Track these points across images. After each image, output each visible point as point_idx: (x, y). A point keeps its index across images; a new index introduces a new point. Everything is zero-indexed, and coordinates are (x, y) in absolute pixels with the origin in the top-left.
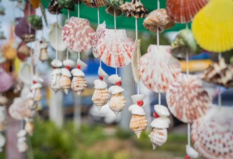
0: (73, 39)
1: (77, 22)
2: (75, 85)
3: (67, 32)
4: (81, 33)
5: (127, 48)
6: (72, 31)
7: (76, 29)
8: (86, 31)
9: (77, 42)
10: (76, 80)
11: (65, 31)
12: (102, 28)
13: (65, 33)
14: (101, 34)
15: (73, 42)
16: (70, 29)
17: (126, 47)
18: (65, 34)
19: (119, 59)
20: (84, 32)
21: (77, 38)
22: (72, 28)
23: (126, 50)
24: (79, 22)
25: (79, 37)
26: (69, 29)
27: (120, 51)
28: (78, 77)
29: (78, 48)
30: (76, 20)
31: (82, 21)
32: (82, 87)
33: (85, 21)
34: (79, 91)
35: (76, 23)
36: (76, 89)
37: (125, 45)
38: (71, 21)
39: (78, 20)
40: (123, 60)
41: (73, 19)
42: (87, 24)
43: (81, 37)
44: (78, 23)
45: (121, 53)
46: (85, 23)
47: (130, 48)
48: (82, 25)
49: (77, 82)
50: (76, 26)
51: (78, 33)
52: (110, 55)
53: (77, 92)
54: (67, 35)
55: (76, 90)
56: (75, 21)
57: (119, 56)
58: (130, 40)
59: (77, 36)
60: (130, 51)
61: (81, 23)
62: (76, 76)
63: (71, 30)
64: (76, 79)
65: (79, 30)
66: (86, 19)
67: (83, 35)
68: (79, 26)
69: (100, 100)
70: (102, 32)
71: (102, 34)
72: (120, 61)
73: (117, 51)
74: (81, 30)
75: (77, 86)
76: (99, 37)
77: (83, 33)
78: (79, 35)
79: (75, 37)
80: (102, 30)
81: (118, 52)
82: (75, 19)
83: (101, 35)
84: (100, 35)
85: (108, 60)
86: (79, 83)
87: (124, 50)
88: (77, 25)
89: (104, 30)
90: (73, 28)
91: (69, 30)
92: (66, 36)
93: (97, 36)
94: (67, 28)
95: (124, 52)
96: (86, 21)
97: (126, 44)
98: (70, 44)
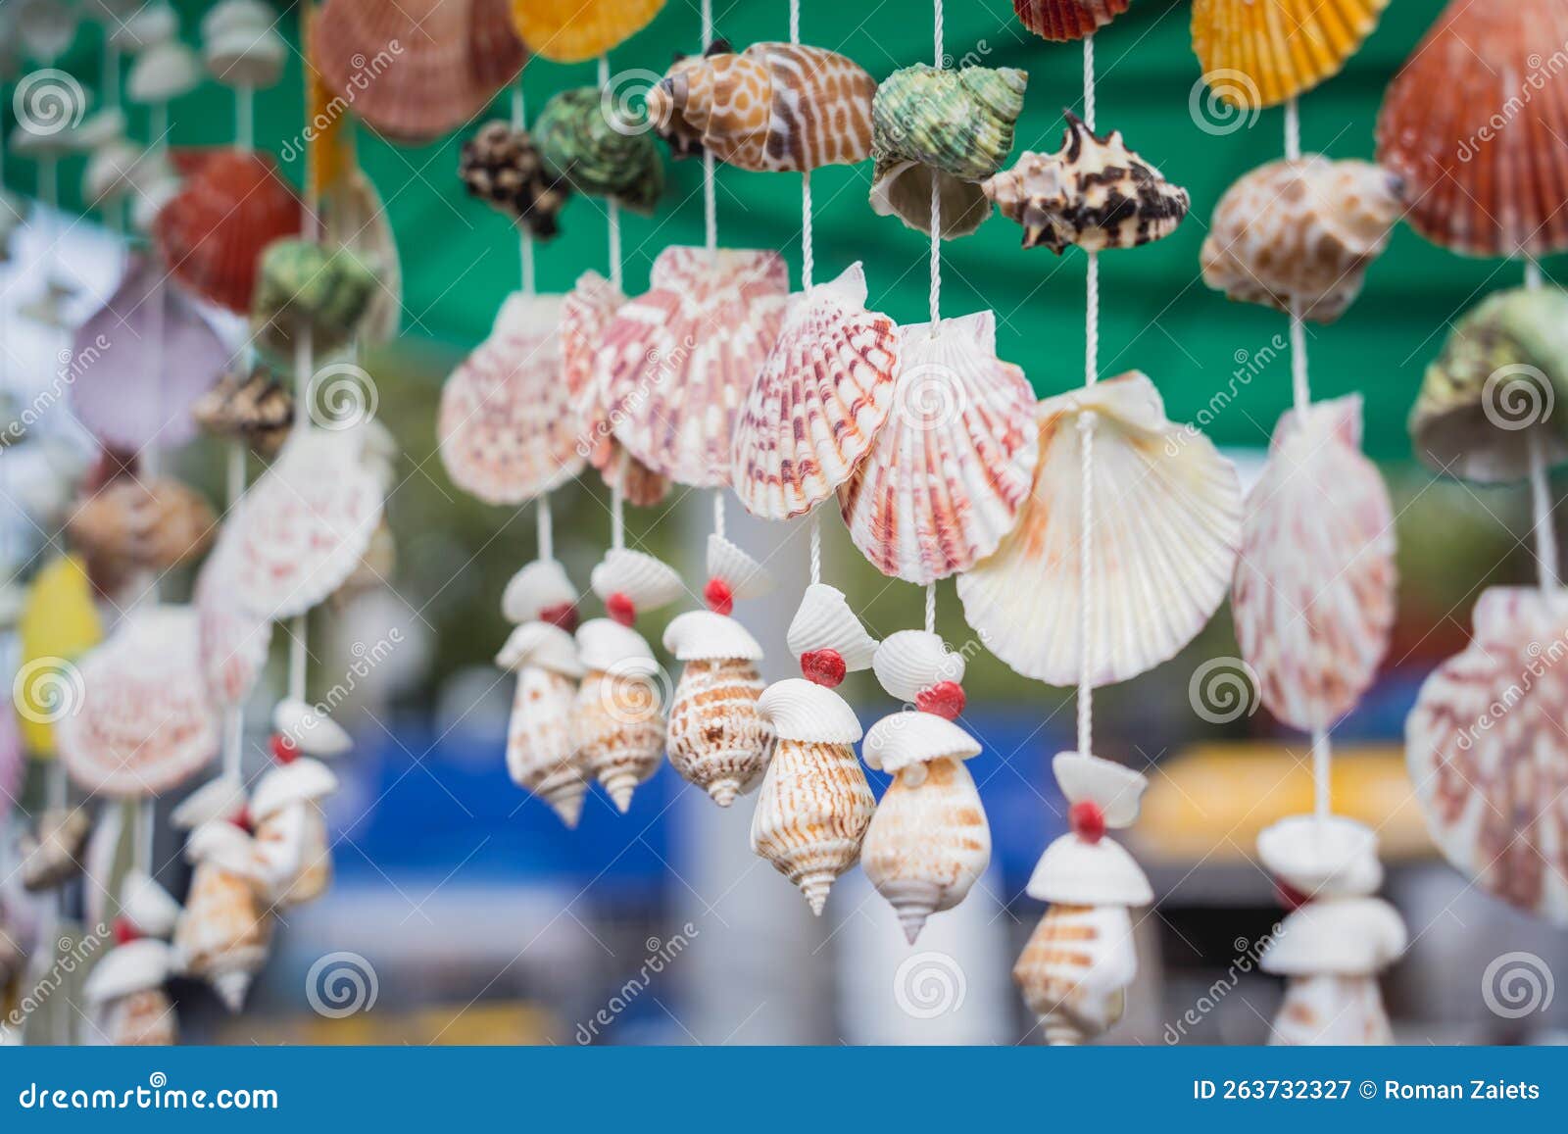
0: (677, 399)
1: (702, 277)
2: (694, 731)
3: (634, 352)
4: (724, 348)
5: (982, 434)
6: (666, 345)
7: (694, 327)
8: (759, 335)
9: (701, 414)
10: (701, 690)
11: (621, 348)
12: (832, 310)
13: (618, 363)
14: (832, 346)
15: (675, 418)
16: (652, 328)
17: (977, 427)
18: (620, 369)
19: (937, 517)
20: (751, 338)
21: (697, 386)
22: (667, 323)
23: (979, 450)
24: (713, 277)
25: (711, 380)
26: (644, 333)
27: (943, 457)
28: (716, 666)
29: (713, 456)
30: (693, 269)
31: (737, 271)
32: (748, 742)
33: (758, 263)
34: (723, 775)
35: (693, 284)
36: (703, 758)
37: (974, 417)
38: (664, 279)
39: (703, 266)
40: (958, 522)
41: (674, 265)
42: (770, 282)
43: (727, 380)
44: (706, 286)
45: (951, 468)
46: (753, 276)
47: (1000, 431)
48: (733, 294)
49: (709, 705)
50: (691, 308)
51: (705, 354)
52: (890, 492)
53: (710, 781)
54: (635, 376)
55: (705, 768)
56: (684, 275)
57: (933, 492)
58: (1008, 373)
59: (698, 373)
60: (1004, 451)
61: (724, 283)
62: (703, 665)
63: (656, 337)
64: (699, 684)
65: (714, 330)
66: (762, 254)
67: (740, 362)
68: (711, 303)
69: (841, 825)
70: (842, 337)
71: (839, 346)
72: (940, 532)
73: (922, 463)
74: (723, 333)
75: (714, 735)
76: (810, 370)
77: (739, 350)
78: (711, 364)
79: (683, 380)
80: (841, 323)
81: (930, 467)
82: (691, 258)
83: (828, 356)
84: (818, 355)
85: (881, 532)
86: (720, 712)
87: (966, 449)
88: (702, 294)
89: (853, 322)
90: (675, 320)
91: (643, 340)
92: (625, 385)
93: (798, 362)
94: (631, 330)
95: (961, 462)
96: (765, 267)
97: (979, 409)
98: (653, 435)
